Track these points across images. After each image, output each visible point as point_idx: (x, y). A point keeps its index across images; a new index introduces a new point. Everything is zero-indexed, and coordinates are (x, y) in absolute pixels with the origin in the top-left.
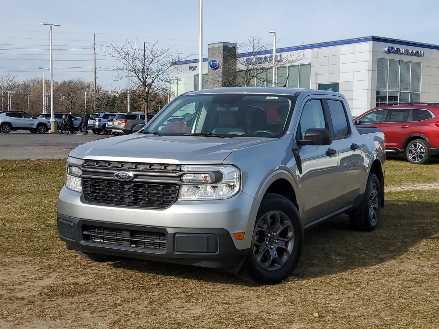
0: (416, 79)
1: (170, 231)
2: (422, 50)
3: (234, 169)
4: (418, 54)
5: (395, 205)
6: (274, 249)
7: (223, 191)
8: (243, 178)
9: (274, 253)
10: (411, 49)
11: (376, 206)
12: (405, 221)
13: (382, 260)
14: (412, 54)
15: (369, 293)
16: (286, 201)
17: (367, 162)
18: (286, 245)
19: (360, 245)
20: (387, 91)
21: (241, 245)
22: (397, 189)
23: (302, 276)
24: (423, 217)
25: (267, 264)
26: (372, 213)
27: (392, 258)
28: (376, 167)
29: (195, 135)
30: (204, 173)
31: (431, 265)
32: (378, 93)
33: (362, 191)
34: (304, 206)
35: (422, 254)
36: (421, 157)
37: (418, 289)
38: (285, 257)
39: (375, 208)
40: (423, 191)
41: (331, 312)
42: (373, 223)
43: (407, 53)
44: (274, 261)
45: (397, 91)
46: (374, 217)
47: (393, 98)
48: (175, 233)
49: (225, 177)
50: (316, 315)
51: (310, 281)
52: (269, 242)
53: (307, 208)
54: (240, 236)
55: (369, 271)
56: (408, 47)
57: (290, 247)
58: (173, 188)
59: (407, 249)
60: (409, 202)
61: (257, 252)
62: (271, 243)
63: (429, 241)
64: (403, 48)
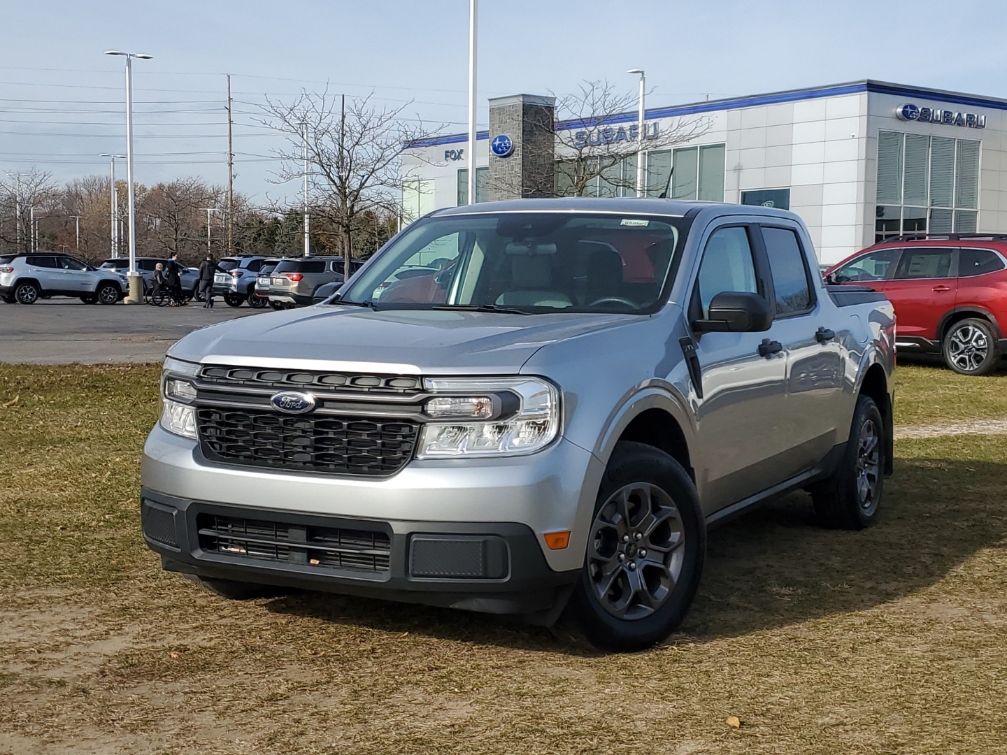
0: (968, 180)
1: (398, 529)
2: (981, 114)
3: (545, 386)
4: (972, 122)
5: (917, 470)
6: (639, 572)
7: (521, 437)
8: (566, 407)
9: (637, 581)
10: (956, 110)
11: (874, 471)
12: (941, 507)
13: (887, 597)
14: (959, 122)
15: (857, 672)
16: (666, 460)
17: (853, 371)
18: (666, 561)
19: (836, 562)
20: (901, 207)
21: (561, 561)
22: (924, 432)
23: (703, 632)
24: (983, 497)
25: (622, 604)
26: (864, 487)
27: (910, 591)
28: (874, 381)
29: (457, 308)
30: (477, 394)
31: (1000, 608)
32: (880, 211)
33: (843, 437)
34: (706, 472)
35: (978, 581)
36: (978, 359)
37: (970, 663)
38: (664, 589)
39: (870, 477)
40: (983, 438)
41: (769, 715)
42: (868, 511)
43: (947, 119)
44: (638, 598)
45: (924, 206)
46: (869, 498)
47: (915, 223)
48: (410, 534)
49: (525, 404)
50: (734, 721)
51: (721, 644)
52: (627, 554)
53: (715, 475)
54: (559, 540)
55: (857, 621)
56: (950, 107)
57: (675, 566)
58: (406, 431)
59: (944, 570)
60: (950, 462)
61: (599, 577)
62: (631, 557)
63: (995, 551)
64: (938, 109)
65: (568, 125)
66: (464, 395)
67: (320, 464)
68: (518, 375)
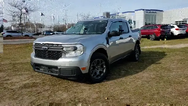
0: (155, 20)
1: (59, 68)
2: (157, 12)
3: (81, 45)
4: (156, 13)
5: (145, 53)
6: (99, 72)
7: (78, 53)
8: (85, 49)
9: (98, 73)
10: (154, 11)
11: (138, 54)
12: (147, 58)
13: (137, 72)
14: (154, 13)
15: (129, 87)
17: (134, 41)
18: (103, 70)
19: (131, 67)
20: (148, 23)
21: (84, 72)
22: (146, 47)
23: (108, 80)
24: (153, 56)
25: (95, 77)
26: (136, 56)
27: (141, 71)
28: (138, 42)
29: (82, 34)
30: (71, 47)
31: (154, 74)
32: (146, 23)
33: (133, 49)
34: (110, 57)
35: (151, 70)
36: (153, 39)
38: (102, 74)
39: (137, 55)
40: (153, 48)
41: (113, 97)
42: (137, 59)
43: (153, 12)
44: (98, 76)
45: (150, 22)
46: (137, 57)
48: (60, 68)
49: (78, 48)
50: (106, 98)
51: (110, 82)
52: (97, 69)
53: (112, 57)
54: (84, 69)
55: (132, 77)
56: (153, 11)
57: (104, 71)
58: (60, 53)
59: (146, 68)
60: (149, 51)
61: (92, 73)
62: (97, 70)
63: (154, 65)
64: (152, 11)
65: (111, 15)
66: (69, 47)
67: (49, 58)
68: (77, 44)
